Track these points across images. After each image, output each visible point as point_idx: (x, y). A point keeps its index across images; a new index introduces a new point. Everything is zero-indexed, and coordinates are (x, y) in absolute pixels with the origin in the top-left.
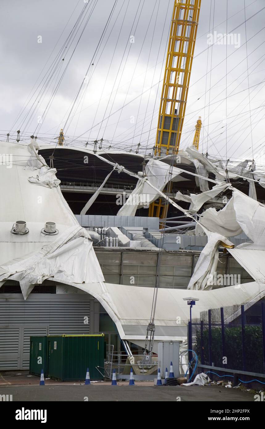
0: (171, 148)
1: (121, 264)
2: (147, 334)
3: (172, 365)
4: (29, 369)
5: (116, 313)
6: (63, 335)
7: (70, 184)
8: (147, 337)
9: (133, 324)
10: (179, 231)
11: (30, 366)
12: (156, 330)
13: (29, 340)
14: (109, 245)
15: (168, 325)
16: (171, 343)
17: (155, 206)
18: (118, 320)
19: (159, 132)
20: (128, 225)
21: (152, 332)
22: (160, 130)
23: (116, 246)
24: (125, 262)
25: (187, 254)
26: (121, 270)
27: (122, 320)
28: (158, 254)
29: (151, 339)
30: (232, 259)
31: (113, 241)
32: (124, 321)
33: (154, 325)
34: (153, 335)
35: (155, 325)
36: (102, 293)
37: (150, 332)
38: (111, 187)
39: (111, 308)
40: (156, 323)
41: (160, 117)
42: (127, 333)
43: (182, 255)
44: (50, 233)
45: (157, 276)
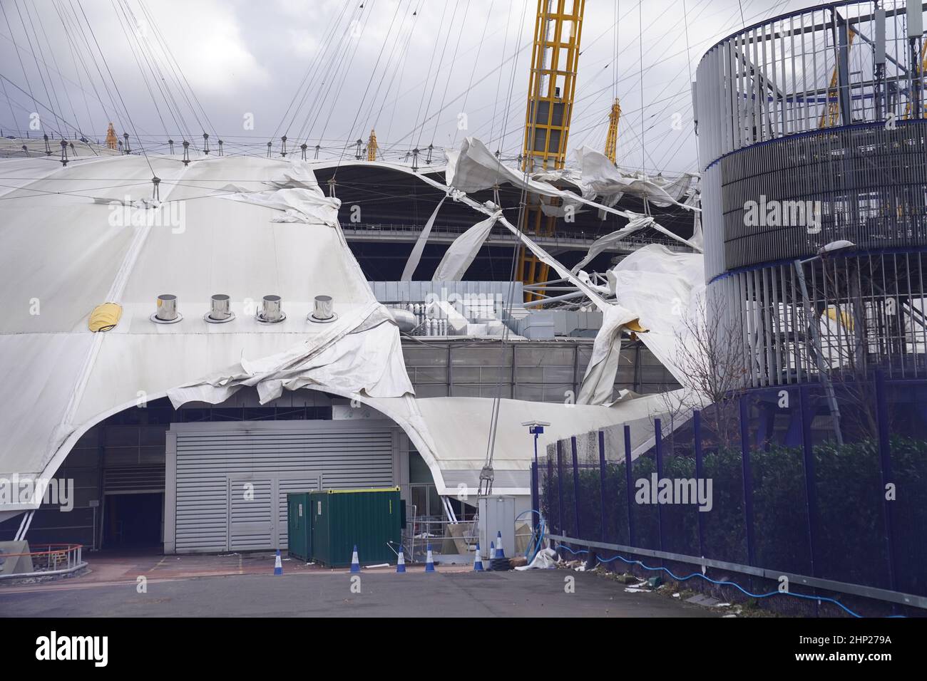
0: (550, 158)
1: (448, 365)
2: (481, 485)
3: (500, 536)
4: (287, 548)
5: (432, 450)
6: (329, 490)
7: (373, 227)
8: (480, 491)
9: (462, 469)
10: (564, 304)
11: (289, 543)
12: (496, 477)
13: (286, 500)
14: (432, 334)
15: (523, 469)
16: (501, 500)
17: (525, 262)
18: (435, 462)
19: (528, 129)
21: (489, 481)
22: (529, 125)
23: (443, 335)
24: (455, 361)
25: (565, 345)
26: (448, 376)
27: (442, 462)
28: (513, 345)
29: (487, 494)
30: (644, 351)
31: (439, 326)
32: (446, 462)
33: (491, 470)
34: (491, 487)
35: (494, 469)
36: (410, 417)
37: (484, 482)
38: (445, 231)
39: (424, 440)
40: (495, 466)
41: (531, 103)
42: (448, 484)
43: (556, 346)
44: (322, 319)
45: (513, 384)
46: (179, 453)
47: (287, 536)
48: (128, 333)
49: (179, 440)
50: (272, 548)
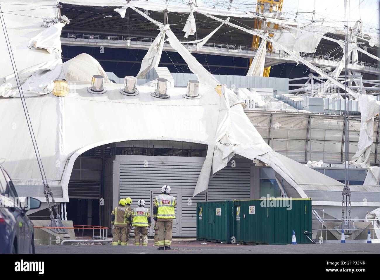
1: (270, 128)
5: (293, 178)
8: (343, 203)
9: (314, 190)
11: (198, 233)
18: (297, 185)
20: (256, 86)
21: (348, 196)
23: (252, 108)
26: (270, 134)
27: (300, 185)
28: (309, 117)
29: (348, 205)
31: (250, 103)
32: (303, 186)
33: (349, 189)
34: (350, 200)
36: (270, 158)
37: (345, 197)
39: (285, 172)
43: (333, 118)
44: (193, 97)
45: (307, 140)
46: (121, 174)
47: (196, 229)
48: (77, 98)
49: (121, 166)
50: (177, 235)
